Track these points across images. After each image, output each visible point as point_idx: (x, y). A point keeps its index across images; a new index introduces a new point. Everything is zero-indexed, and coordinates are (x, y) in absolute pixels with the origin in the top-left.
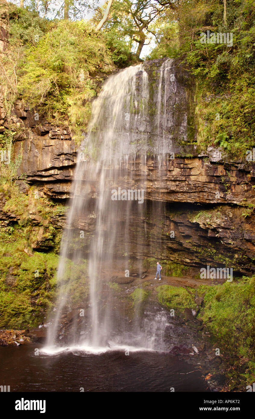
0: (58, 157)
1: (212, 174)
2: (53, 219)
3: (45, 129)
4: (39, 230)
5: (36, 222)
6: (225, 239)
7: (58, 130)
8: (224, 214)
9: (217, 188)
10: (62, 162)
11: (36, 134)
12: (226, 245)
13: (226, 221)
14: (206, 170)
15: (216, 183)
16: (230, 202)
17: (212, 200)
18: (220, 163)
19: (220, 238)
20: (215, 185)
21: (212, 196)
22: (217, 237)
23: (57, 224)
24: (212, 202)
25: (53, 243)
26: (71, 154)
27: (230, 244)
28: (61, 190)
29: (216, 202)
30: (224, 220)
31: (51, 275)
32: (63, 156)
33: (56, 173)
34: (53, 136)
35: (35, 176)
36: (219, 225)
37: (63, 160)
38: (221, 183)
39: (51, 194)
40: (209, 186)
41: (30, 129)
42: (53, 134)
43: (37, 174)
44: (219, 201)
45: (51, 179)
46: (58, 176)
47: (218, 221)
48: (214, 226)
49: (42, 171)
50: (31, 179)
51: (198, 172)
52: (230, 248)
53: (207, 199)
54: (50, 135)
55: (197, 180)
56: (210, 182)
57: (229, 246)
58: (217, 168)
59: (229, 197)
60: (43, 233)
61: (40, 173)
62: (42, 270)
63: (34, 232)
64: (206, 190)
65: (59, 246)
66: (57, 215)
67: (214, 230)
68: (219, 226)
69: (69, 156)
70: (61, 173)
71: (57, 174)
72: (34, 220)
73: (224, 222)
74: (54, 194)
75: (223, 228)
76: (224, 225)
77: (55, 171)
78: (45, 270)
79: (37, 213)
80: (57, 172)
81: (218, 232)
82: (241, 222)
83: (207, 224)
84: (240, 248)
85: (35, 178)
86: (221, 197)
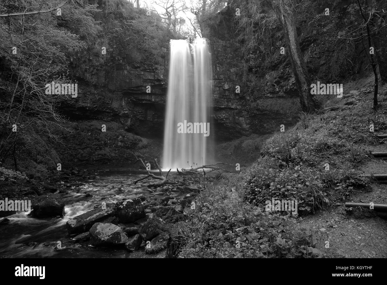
0: (145, 81)
2: (135, 114)
3: (138, 65)
4: (128, 120)
5: (127, 115)
6: (226, 123)
7: (147, 67)
8: (226, 112)
9: (225, 100)
10: (148, 83)
11: (131, 67)
12: (226, 126)
15: (225, 98)
16: (230, 107)
19: (224, 123)
21: (222, 104)
22: (222, 122)
23: (136, 117)
24: (222, 107)
27: (228, 125)
28: (143, 98)
32: (149, 81)
33: (142, 89)
35: (129, 90)
38: (227, 98)
39: (135, 100)
42: (143, 68)
43: (131, 89)
44: (225, 107)
45: (139, 92)
47: (224, 115)
48: (222, 117)
49: (134, 87)
50: (126, 91)
52: (228, 127)
53: (220, 106)
54: (141, 69)
55: (217, 97)
56: (222, 98)
59: (230, 104)
61: (133, 88)
63: (125, 121)
64: (220, 101)
67: (222, 120)
72: (127, 113)
73: (226, 116)
74: (137, 100)
75: (225, 118)
81: (223, 120)
82: (234, 116)
83: (219, 117)
84: (233, 127)
85: (128, 91)
86: (226, 105)
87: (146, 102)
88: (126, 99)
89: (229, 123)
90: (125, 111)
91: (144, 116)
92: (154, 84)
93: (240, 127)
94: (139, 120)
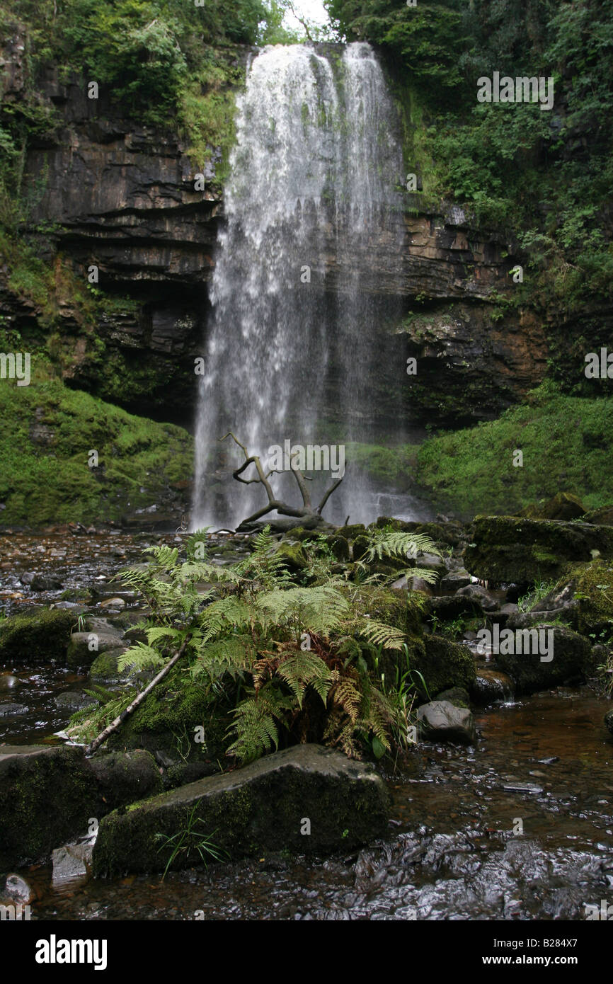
0: (143, 190)
1: (446, 246)
2: (103, 325)
3: (116, 129)
4: (76, 344)
5: (73, 324)
6: (456, 359)
7: (149, 135)
8: (457, 317)
9: (452, 270)
10: (153, 201)
11: (86, 138)
12: (455, 370)
13: (460, 329)
14: (438, 239)
15: (450, 263)
16: (470, 295)
17: (440, 292)
18: (463, 229)
19: (448, 358)
20: (449, 266)
21: (440, 285)
22: (440, 357)
23: (109, 337)
24: (438, 296)
25: (101, 375)
26: (175, 186)
27: (464, 367)
28: (135, 259)
29: (446, 296)
30: (455, 327)
31: (116, 430)
32: (157, 189)
33: (133, 223)
34: (134, 144)
35: (81, 226)
36: (448, 335)
37: (156, 197)
38: (459, 262)
40: (439, 268)
41: (73, 126)
42: (136, 140)
43: (88, 221)
44: (452, 295)
45: (120, 235)
46: (134, 230)
47: (447, 329)
48: (439, 336)
49: (100, 216)
50: (67, 231)
51: (423, 242)
52: (462, 375)
53: (432, 291)
54: (128, 142)
55: (421, 255)
56: (442, 260)
57: (461, 371)
58: (455, 237)
59: (470, 285)
60: (86, 351)
61: (93, 220)
62: (102, 419)
63: (65, 347)
64: (433, 273)
65: (110, 382)
66: (113, 317)
67: (439, 346)
68: (448, 337)
69: (171, 188)
70: (142, 224)
71: (135, 226)
72: (71, 319)
73: (455, 330)
74: (113, 271)
75: (453, 340)
76: (456, 334)
77: (130, 219)
78: (106, 419)
79: (76, 306)
80: (135, 221)
81: (444, 348)
82: (486, 330)
83: (428, 334)
84: (482, 372)
85: (77, 231)
86: (456, 287)
87: (147, 277)
88: (69, 262)
89: (468, 359)
90: (63, 307)
91: (141, 333)
92: (178, 204)
93: (512, 374)
94: (119, 348)
